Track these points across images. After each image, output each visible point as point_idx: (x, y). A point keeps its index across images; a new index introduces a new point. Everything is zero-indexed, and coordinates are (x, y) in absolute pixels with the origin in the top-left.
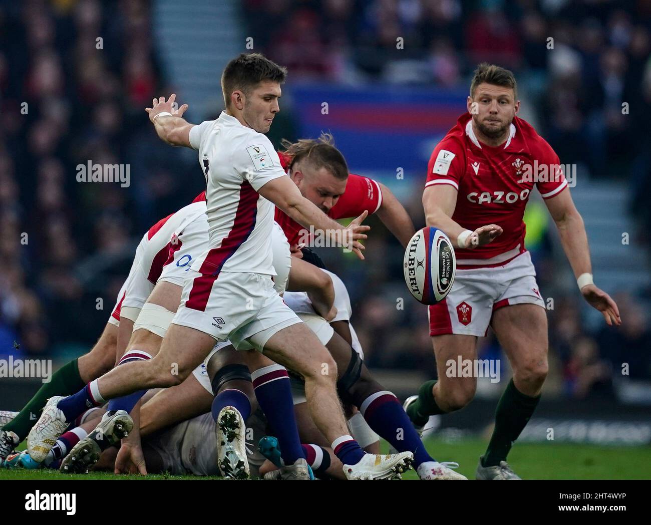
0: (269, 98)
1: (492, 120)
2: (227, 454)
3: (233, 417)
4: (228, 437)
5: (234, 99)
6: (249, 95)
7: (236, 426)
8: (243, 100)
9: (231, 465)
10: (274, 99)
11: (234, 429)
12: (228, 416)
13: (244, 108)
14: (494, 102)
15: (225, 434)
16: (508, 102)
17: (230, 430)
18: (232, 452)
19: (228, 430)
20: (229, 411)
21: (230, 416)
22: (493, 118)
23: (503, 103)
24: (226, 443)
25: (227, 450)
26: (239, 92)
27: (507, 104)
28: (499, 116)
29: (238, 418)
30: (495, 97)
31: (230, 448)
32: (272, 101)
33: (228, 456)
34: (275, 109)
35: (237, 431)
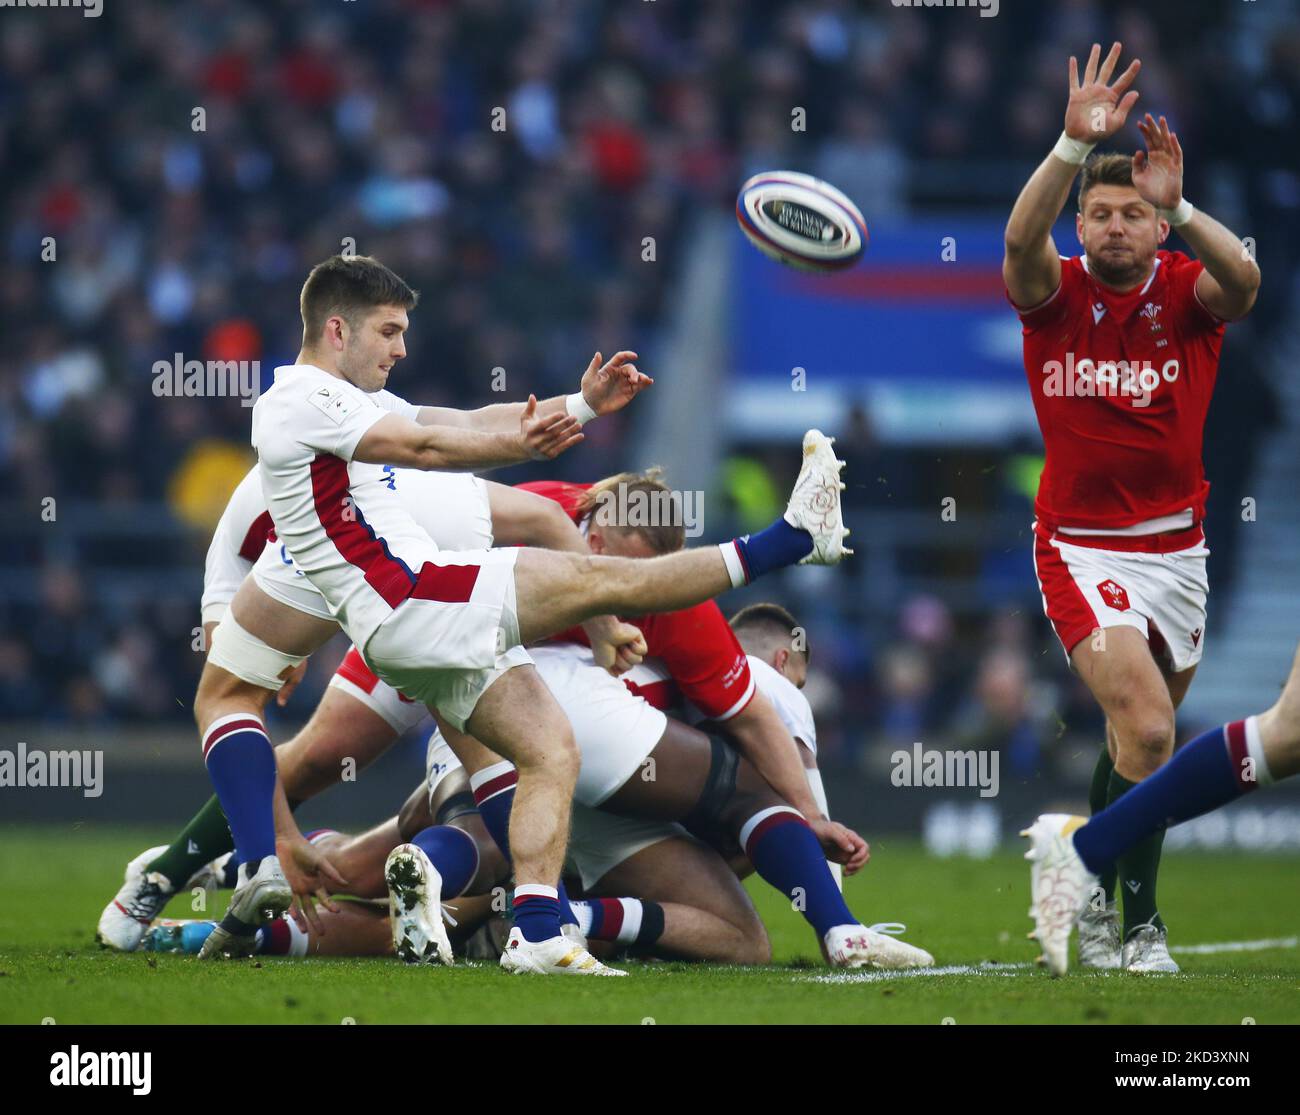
0: (390, 330)
1: (1114, 248)
2: (407, 931)
3: (409, 865)
4: (405, 901)
5: (330, 331)
6: (357, 325)
7: (417, 881)
8: (345, 333)
9: (415, 950)
10: (397, 332)
11: (413, 887)
12: (401, 866)
13: (345, 347)
14: (1117, 215)
15: (400, 896)
16: (1143, 214)
17: (408, 889)
18: (415, 928)
19: (404, 890)
20: (402, 856)
21: (404, 864)
22: (1116, 243)
23: (1133, 217)
24: (403, 912)
25: (404, 923)
26: (338, 318)
27: (1141, 219)
28: (1126, 240)
29: (418, 867)
30: (1116, 208)
31: (410, 921)
32: (394, 336)
33: (408, 934)
34: (397, 353)
35: (419, 889)
